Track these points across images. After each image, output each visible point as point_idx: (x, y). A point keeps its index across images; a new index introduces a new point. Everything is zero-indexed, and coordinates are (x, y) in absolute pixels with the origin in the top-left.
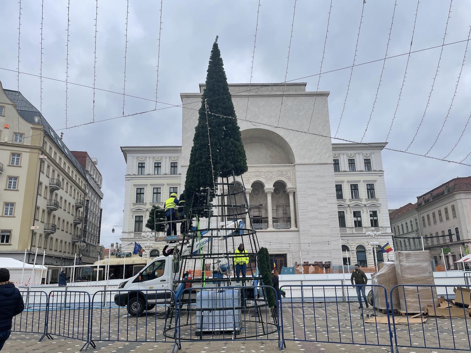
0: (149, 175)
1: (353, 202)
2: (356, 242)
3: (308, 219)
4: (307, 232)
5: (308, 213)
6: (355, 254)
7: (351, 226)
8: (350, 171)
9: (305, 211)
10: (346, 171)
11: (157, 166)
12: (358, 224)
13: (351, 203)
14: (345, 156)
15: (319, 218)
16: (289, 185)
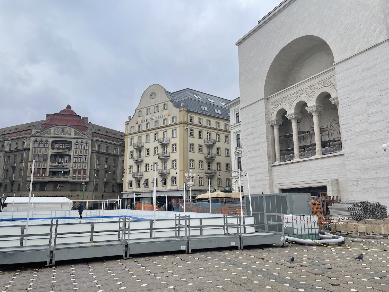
3: (354, 136)
4: (354, 154)
5: (354, 128)
9: (350, 125)
15: (371, 130)
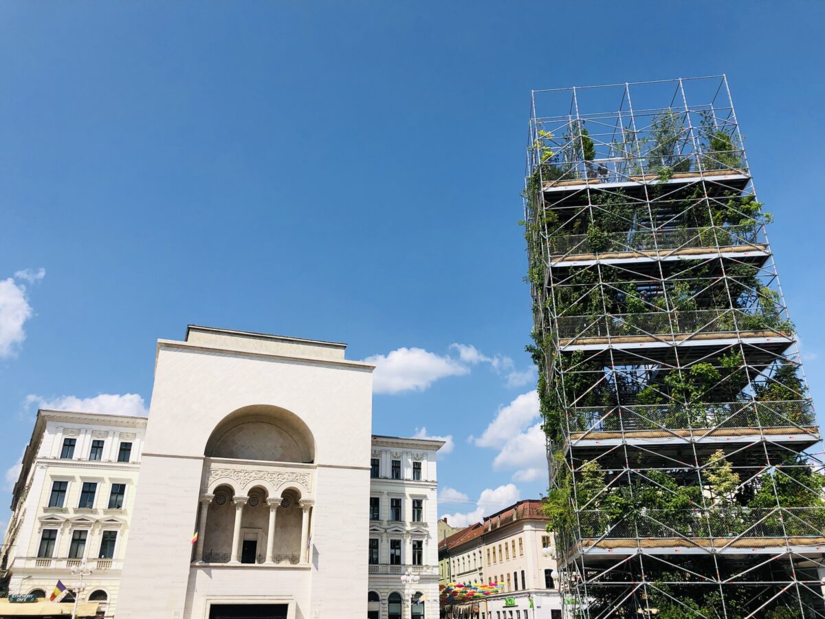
0: (79, 460)
1: (392, 525)
2: (389, 587)
6: (387, 606)
7: (385, 563)
8: (393, 479)
10: (387, 478)
11: (97, 447)
12: (396, 560)
13: (390, 527)
14: (389, 456)
16: (304, 497)
